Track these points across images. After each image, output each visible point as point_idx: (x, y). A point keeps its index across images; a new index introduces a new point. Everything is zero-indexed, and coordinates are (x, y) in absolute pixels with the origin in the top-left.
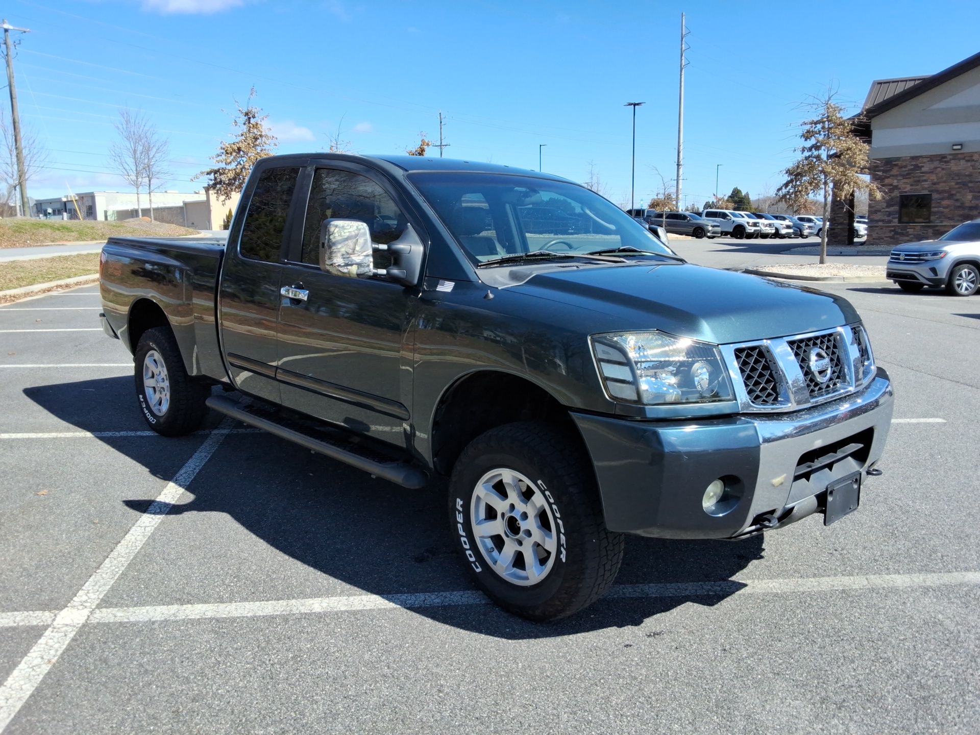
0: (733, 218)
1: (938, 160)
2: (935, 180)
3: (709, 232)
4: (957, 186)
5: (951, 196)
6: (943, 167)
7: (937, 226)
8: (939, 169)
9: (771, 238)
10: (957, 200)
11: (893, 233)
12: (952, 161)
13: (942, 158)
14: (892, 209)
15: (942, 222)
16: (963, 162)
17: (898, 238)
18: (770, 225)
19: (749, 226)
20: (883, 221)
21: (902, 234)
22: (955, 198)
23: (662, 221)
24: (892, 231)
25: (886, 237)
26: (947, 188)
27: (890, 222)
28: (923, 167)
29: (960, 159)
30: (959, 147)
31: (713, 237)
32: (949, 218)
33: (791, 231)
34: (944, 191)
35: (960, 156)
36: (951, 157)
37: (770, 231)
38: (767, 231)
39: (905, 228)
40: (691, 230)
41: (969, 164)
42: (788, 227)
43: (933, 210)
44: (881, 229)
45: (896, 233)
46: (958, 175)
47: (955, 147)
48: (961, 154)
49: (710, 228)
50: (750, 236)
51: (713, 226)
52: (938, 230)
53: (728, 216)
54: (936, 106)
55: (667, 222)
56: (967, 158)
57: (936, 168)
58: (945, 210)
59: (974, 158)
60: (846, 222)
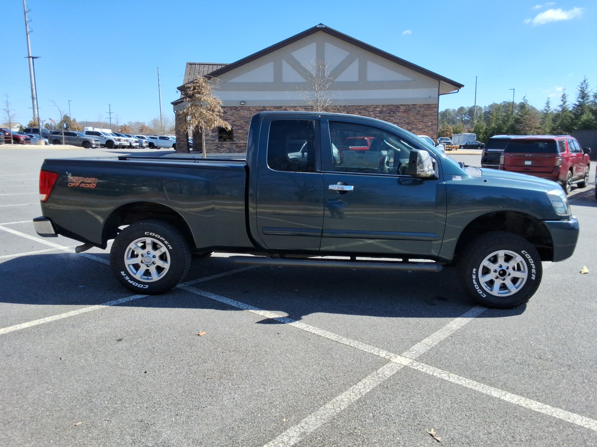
0: (105, 136)
1: (234, 109)
2: (234, 120)
3: (93, 144)
4: (244, 123)
5: (242, 128)
6: (237, 113)
7: (237, 143)
8: (235, 114)
9: (127, 148)
10: (245, 130)
11: (216, 147)
12: (241, 110)
13: (236, 108)
14: (215, 134)
15: (239, 141)
16: (246, 111)
17: (219, 150)
18: (127, 141)
19: (116, 141)
20: (210, 140)
21: (221, 147)
22: (244, 129)
23: (62, 137)
24: (215, 146)
25: (213, 149)
26: (240, 124)
27: (214, 141)
28: (227, 112)
29: (244, 109)
30: (244, 103)
31: (96, 148)
32: (242, 139)
33: (138, 144)
34: (239, 126)
35: (244, 108)
36: (240, 108)
37: (127, 144)
38: (125, 144)
39: (222, 144)
40: (81, 142)
41: (249, 112)
42: (136, 142)
43: (235, 135)
44: (210, 144)
45: (218, 147)
46: (244, 117)
47: (242, 103)
48: (245, 107)
49: (94, 142)
50: (117, 147)
51: (96, 141)
52: (238, 145)
53: (102, 134)
54: (229, 81)
55: (65, 137)
56: (248, 109)
57: (233, 113)
58: (240, 135)
59: (251, 109)
60: (185, 140)
